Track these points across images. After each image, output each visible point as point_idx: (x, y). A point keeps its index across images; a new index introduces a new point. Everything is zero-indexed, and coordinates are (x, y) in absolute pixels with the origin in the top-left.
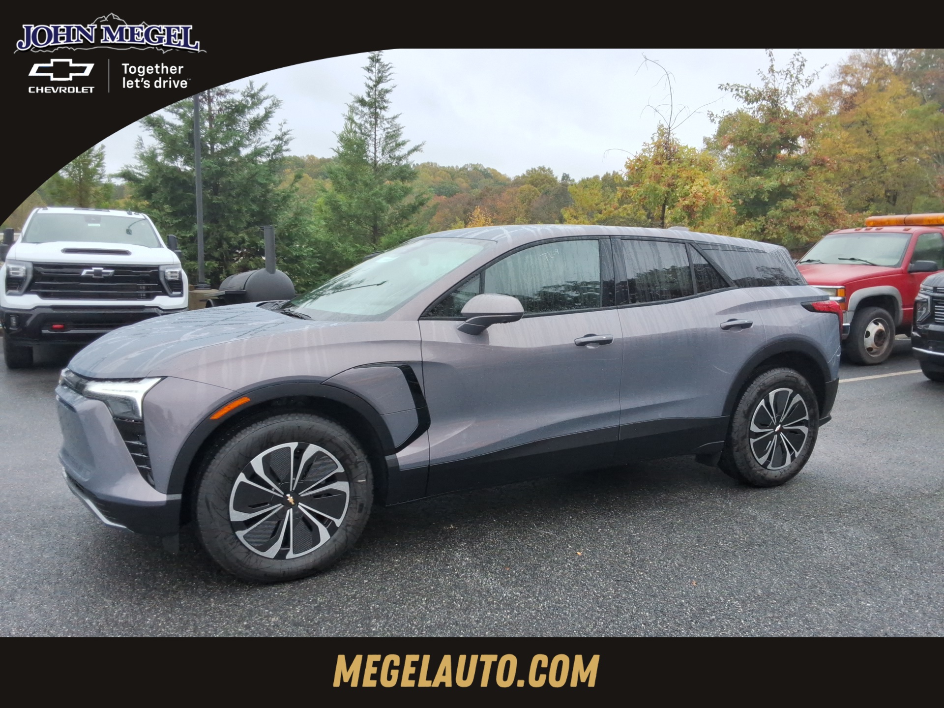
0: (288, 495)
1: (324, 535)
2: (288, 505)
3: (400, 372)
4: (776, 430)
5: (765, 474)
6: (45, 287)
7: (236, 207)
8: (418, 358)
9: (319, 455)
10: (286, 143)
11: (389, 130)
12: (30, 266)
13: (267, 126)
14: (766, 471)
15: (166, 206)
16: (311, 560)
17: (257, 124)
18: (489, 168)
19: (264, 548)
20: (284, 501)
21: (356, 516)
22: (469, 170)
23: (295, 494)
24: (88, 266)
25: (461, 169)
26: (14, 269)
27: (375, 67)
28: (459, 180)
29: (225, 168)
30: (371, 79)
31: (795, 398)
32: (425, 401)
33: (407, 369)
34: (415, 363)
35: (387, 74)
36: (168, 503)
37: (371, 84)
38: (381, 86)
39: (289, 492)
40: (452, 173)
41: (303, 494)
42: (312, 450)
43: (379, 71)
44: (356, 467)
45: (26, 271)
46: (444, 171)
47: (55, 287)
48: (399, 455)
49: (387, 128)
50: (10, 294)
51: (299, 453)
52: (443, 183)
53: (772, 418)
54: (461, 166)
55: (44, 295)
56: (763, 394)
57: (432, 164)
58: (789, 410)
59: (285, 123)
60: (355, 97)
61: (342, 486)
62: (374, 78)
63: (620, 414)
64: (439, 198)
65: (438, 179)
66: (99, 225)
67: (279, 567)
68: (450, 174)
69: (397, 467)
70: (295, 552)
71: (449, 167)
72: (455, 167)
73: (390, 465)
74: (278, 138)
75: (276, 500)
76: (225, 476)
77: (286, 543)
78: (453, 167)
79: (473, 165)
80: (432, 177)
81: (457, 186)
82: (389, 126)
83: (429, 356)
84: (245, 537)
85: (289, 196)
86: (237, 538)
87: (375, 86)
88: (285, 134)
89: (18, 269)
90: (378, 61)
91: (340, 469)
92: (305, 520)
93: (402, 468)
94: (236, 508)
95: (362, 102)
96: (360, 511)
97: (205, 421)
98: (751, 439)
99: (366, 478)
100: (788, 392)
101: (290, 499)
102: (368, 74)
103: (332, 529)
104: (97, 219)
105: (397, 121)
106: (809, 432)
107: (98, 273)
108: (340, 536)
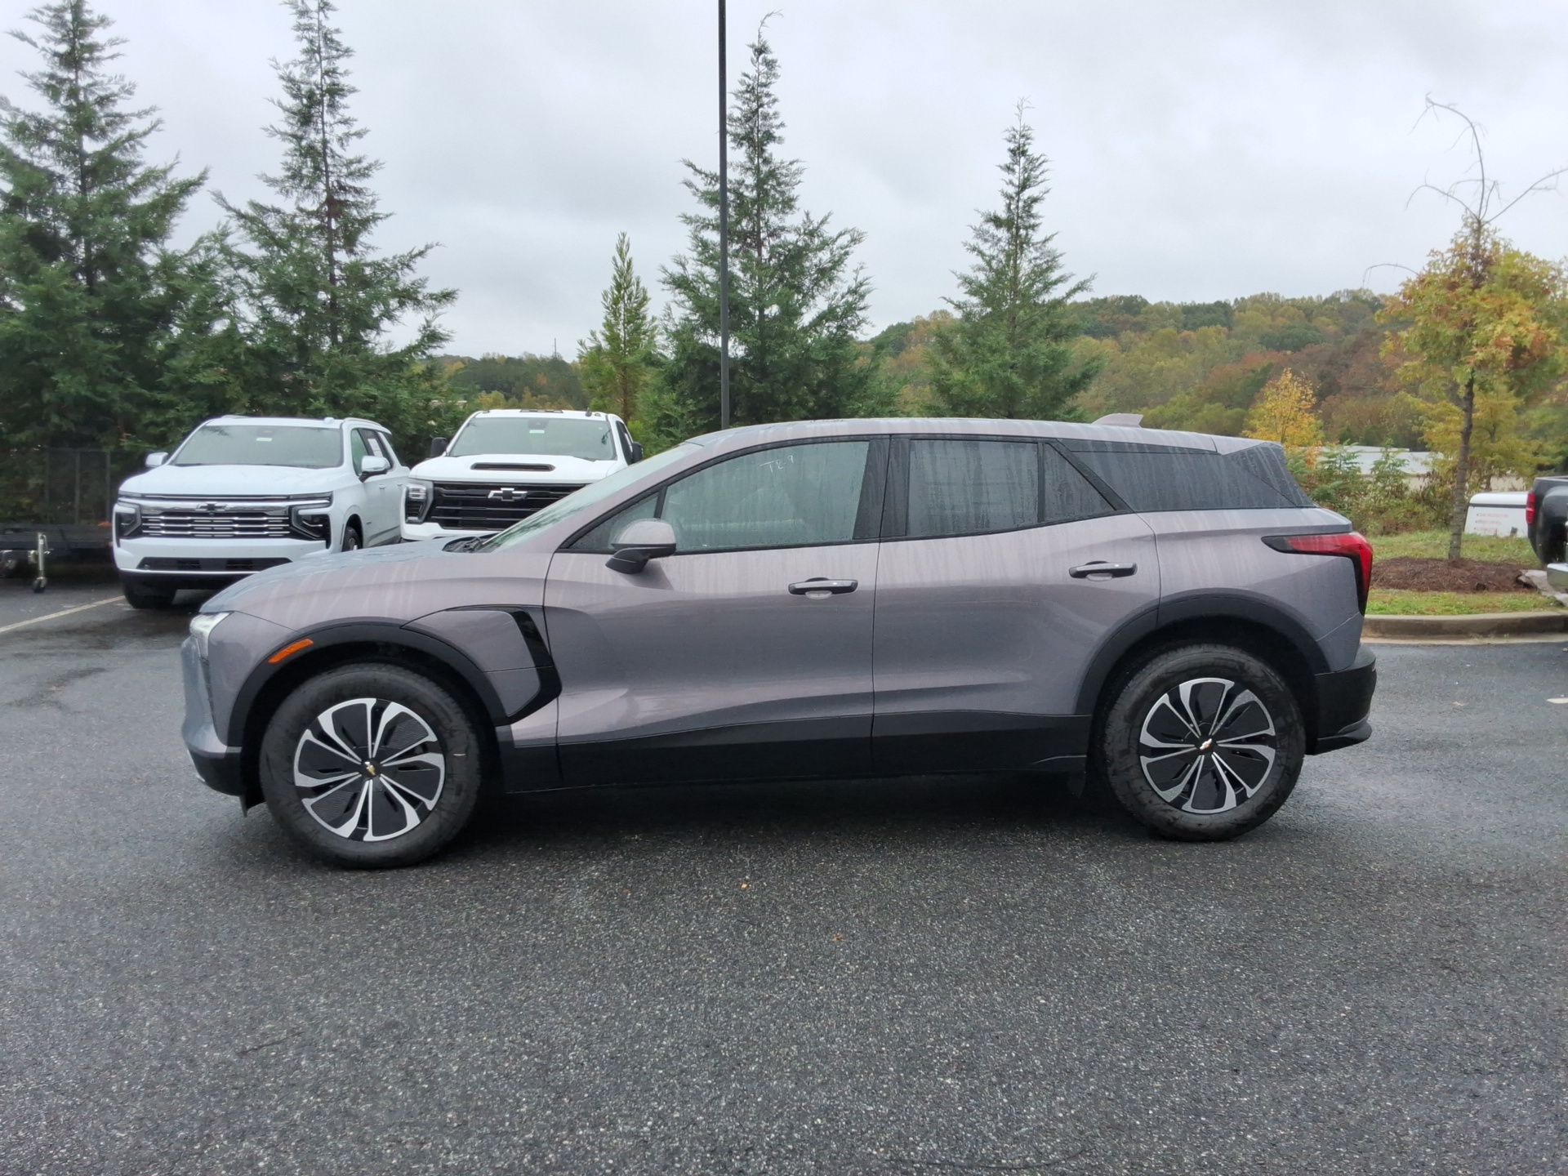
0: (367, 763)
1: (412, 818)
2: (367, 775)
3: (512, 621)
4: (1202, 748)
5: (1174, 819)
6: (446, 513)
7: (783, 398)
8: (537, 601)
9: (402, 717)
10: (862, 297)
11: (1039, 262)
12: (431, 486)
13: (840, 274)
14: (1177, 813)
15: (689, 401)
16: (394, 847)
17: (826, 274)
18: (1383, 296)
19: (338, 823)
20: (361, 769)
21: (452, 798)
22: (1342, 301)
23: (376, 761)
24: (497, 486)
25: (1326, 300)
26: (414, 490)
27: (1017, 163)
28: (1321, 321)
29: (768, 342)
30: (1011, 182)
31: (1240, 696)
32: (551, 658)
33: (521, 616)
34: (533, 608)
35: (1038, 172)
36: (228, 756)
37: (1012, 190)
38: (1027, 194)
39: (368, 759)
40: (1307, 310)
41: (385, 763)
42: (393, 710)
43: (1025, 170)
44: (452, 736)
45: (427, 493)
46: (1293, 306)
47: (456, 513)
48: (515, 727)
49: (1035, 259)
50: (410, 522)
51: (378, 712)
52: (1289, 328)
53: (1190, 726)
54: (1326, 295)
55: (446, 524)
56: (1169, 685)
57: (1270, 296)
58: (1227, 715)
59: (862, 268)
60: (983, 215)
61: (436, 759)
62: (1016, 182)
63: (873, 697)
64: (1281, 354)
65: (1280, 321)
66: (543, 432)
67: (354, 849)
68: (1304, 311)
69: (510, 743)
70: (375, 833)
71: (1303, 299)
72: (1314, 297)
73: (501, 738)
74: (852, 292)
75: (349, 767)
76: (287, 731)
77: (363, 821)
78: (1310, 298)
79: (1352, 292)
80: (1269, 318)
81: (1317, 330)
82: (1038, 255)
83: (554, 599)
84: (313, 806)
85: (867, 377)
86: (303, 807)
87: (1018, 194)
88: (861, 284)
89: (418, 490)
90: (1024, 153)
91: (432, 737)
92: (388, 795)
93: (517, 745)
94: (301, 770)
95: (997, 221)
96: (458, 794)
97: (263, 663)
98: (1142, 758)
99: (466, 751)
100: (1223, 686)
101: (370, 768)
102: (1008, 176)
103: (423, 813)
104: (542, 424)
105: (1050, 245)
106: (1277, 757)
107: (508, 495)
108: (433, 823)
